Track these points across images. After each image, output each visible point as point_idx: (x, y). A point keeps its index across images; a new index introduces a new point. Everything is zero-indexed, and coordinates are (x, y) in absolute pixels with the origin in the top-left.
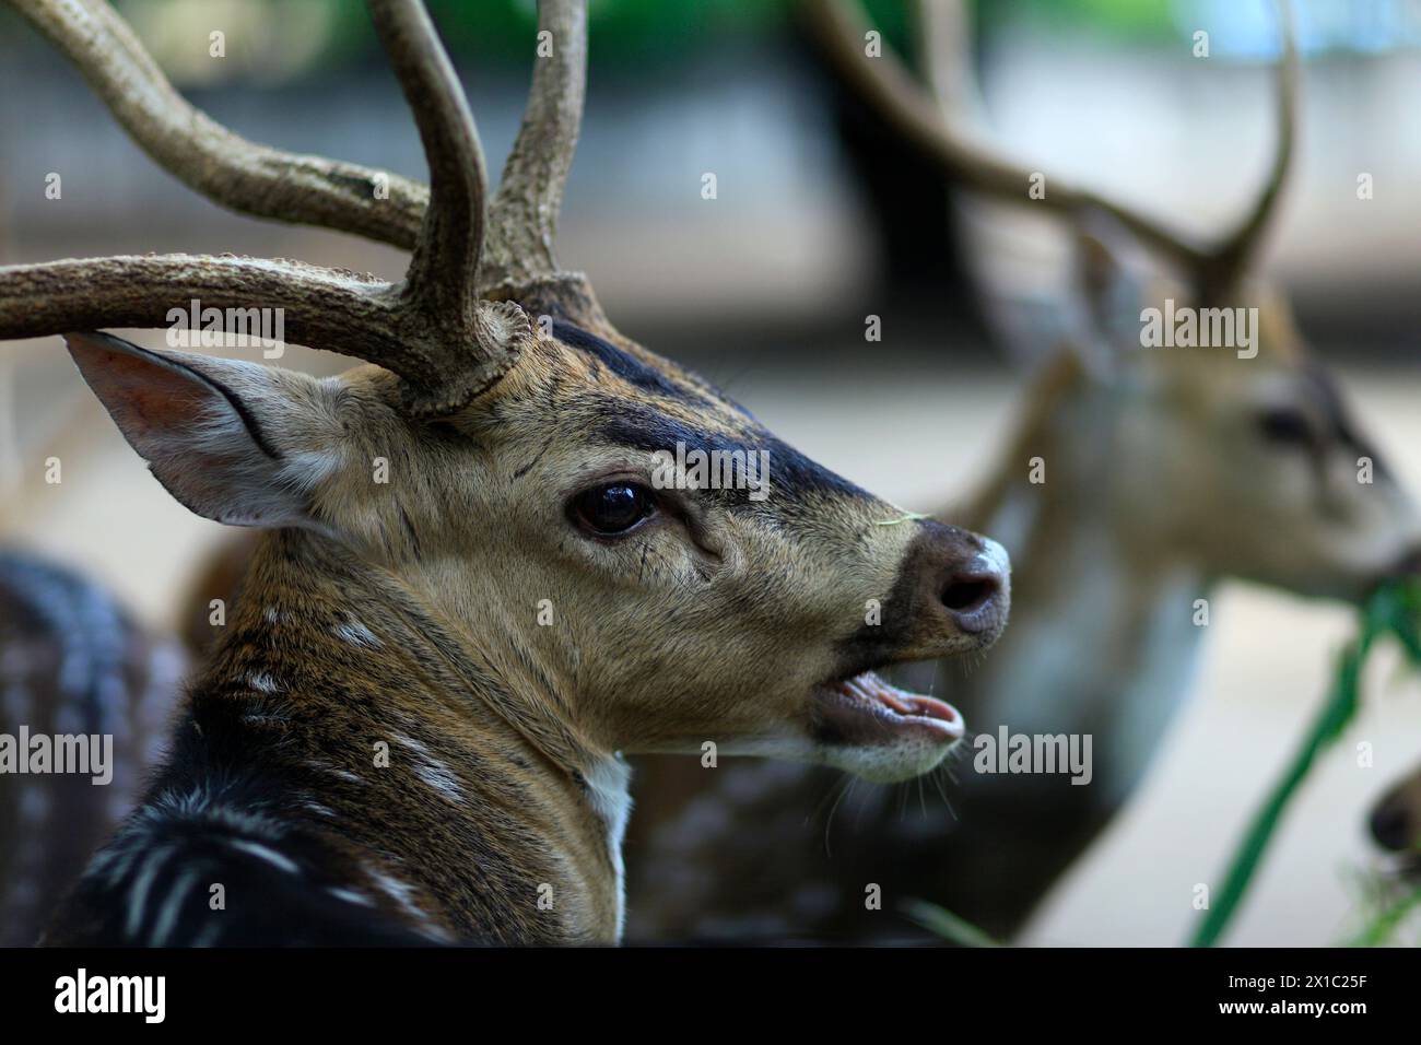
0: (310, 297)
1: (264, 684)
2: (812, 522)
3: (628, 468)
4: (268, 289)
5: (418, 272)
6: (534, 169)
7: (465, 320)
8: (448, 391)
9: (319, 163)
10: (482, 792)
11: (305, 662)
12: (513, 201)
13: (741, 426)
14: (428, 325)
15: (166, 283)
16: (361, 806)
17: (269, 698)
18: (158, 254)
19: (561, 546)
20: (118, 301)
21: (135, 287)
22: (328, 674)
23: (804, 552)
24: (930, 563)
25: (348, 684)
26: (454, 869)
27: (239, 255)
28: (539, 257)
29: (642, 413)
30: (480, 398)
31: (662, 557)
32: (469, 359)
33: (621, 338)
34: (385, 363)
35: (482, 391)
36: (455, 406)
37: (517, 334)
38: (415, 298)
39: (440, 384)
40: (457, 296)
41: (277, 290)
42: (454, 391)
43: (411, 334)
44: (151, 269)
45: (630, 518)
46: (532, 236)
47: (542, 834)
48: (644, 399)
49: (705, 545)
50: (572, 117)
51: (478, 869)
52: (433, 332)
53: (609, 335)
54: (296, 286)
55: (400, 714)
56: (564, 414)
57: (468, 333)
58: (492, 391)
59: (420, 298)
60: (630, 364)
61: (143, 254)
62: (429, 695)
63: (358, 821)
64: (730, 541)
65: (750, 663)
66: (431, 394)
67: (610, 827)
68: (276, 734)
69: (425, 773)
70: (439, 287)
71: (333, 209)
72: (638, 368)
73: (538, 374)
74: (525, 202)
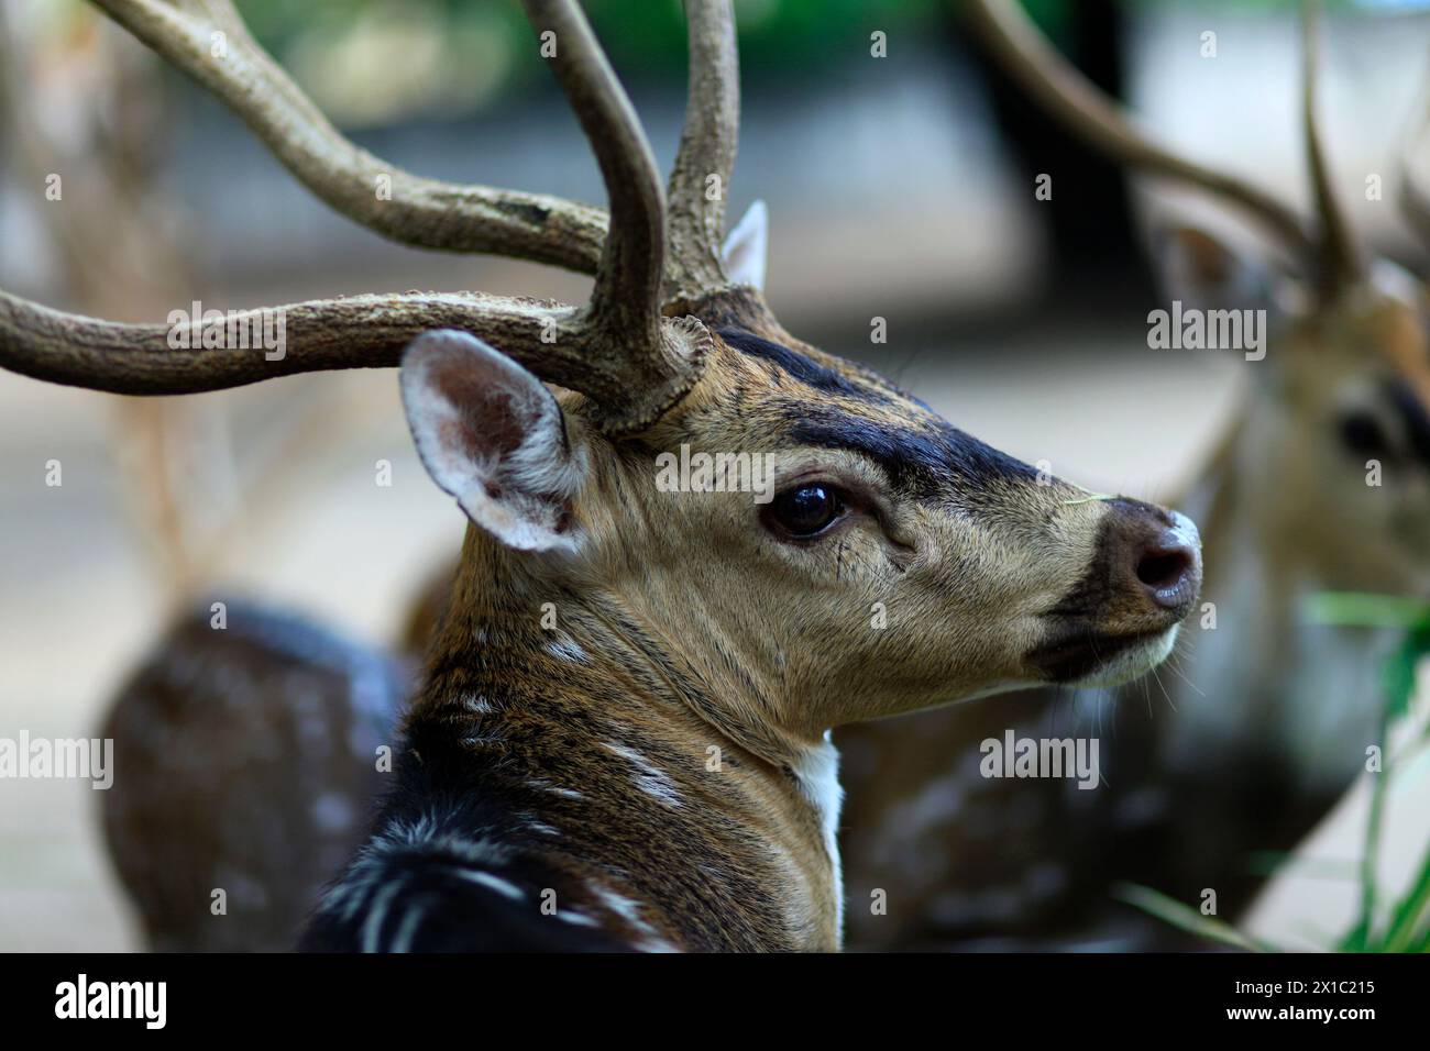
0: (497, 328)
1: (480, 706)
2: (1000, 508)
3: (818, 468)
4: (457, 323)
5: (601, 296)
6: (697, 184)
7: (650, 338)
8: (638, 409)
9: (486, 192)
10: (699, 793)
11: (517, 681)
12: (679, 216)
13: (922, 420)
14: (615, 346)
15: (358, 325)
16: (583, 822)
17: (485, 720)
18: (347, 296)
19: (758, 551)
20: (314, 345)
21: (329, 330)
22: (540, 691)
23: (995, 537)
24: (1124, 538)
25: (561, 700)
26: (678, 877)
27: (425, 291)
28: (708, 268)
29: (828, 414)
30: (669, 413)
31: (857, 554)
32: (656, 376)
33: (794, 341)
34: (575, 385)
35: (671, 407)
36: (646, 423)
37: (700, 348)
38: (600, 321)
39: (629, 402)
40: (642, 315)
41: (466, 323)
42: (643, 408)
43: (599, 356)
44: (343, 312)
45: (825, 517)
46: (701, 249)
47: (759, 831)
48: (826, 401)
49: (898, 538)
50: (730, 129)
51: (700, 875)
52: (619, 353)
53: (782, 339)
54: (483, 318)
55: (615, 724)
56: (752, 422)
57: (654, 351)
58: (681, 405)
59: (605, 321)
60: (808, 368)
61: (333, 298)
62: (640, 705)
63: (582, 837)
64: (922, 532)
65: (956, 643)
66: (621, 413)
67: (824, 818)
68: (495, 755)
69: (642, 781)
70: (624, 309)
71: (504, 236)
72: (817, 371)
73: (724, 386)
74: (691, 215)
